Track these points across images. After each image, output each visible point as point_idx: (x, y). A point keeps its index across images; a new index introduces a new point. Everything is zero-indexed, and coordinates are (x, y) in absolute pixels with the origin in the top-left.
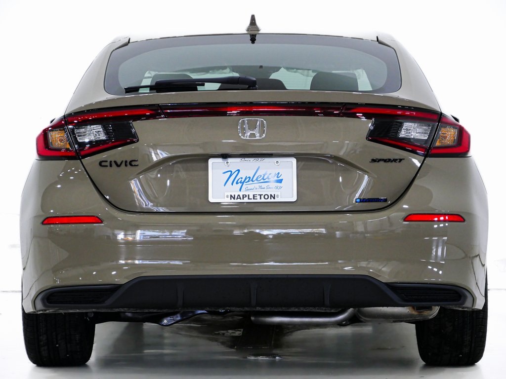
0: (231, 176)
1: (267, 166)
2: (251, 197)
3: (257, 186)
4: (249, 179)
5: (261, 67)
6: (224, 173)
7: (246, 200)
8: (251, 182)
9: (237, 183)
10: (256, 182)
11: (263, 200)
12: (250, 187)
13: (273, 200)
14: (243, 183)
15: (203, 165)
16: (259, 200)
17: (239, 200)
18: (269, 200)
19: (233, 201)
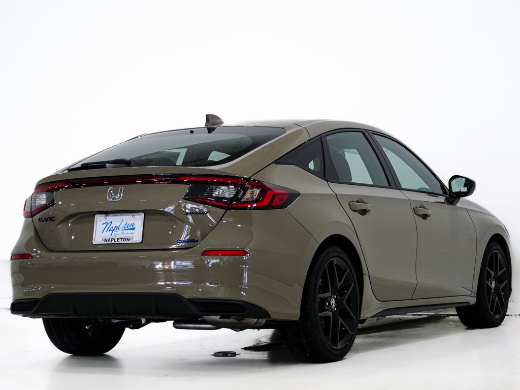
0: (107, 225)
1: (128, 219)
2: (116, 240)
3: (120, 232)
4: (117, 228)
6: (103, 224)
7: (113, 242)
8: (118, 230)
9: (110, 231)
10: (120, 230)
11: (123, 242)
12: (117, 233)
13: (128, 242)
14: (113, 231)
15: (92, 219)
16: (120, 242)
17: (109, 242)
18: (126, 242)
19: (106, 243)
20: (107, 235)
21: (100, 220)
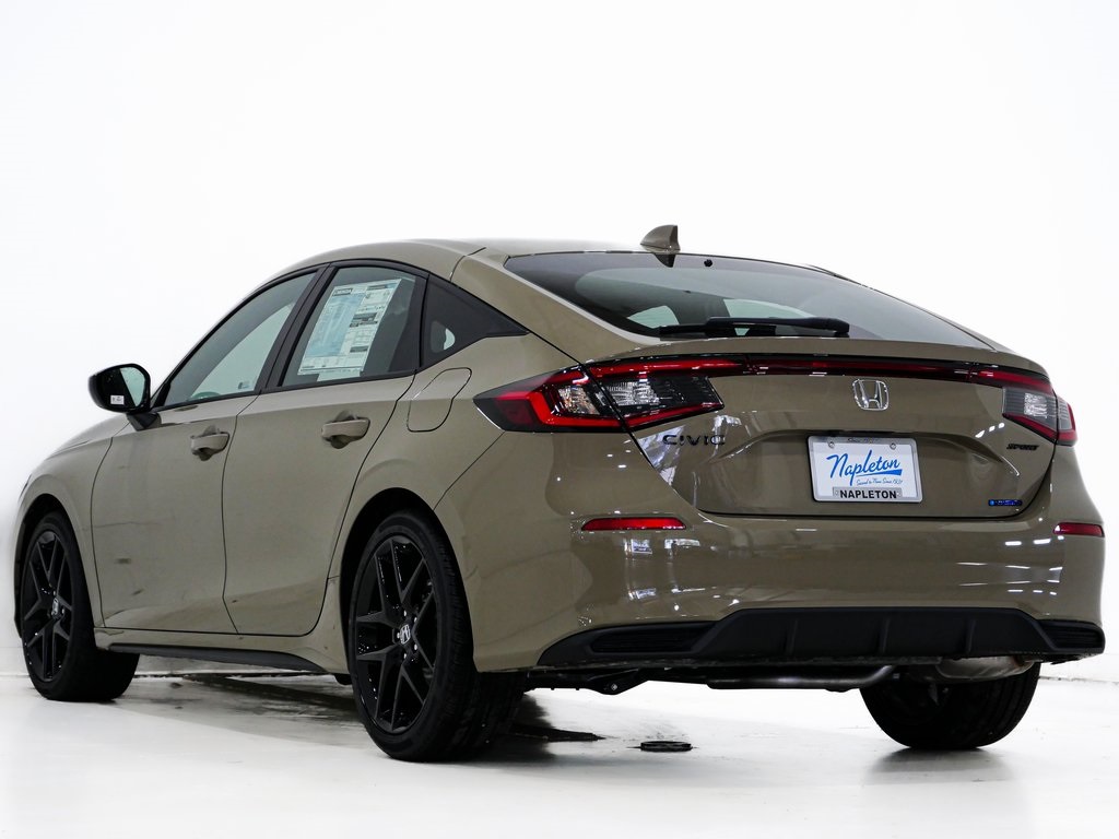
0: (837, 462)
1: (882, 451)
2: (867, 494)
3: (871, 478)
4: (860, 469)
5: (688, 292)
6: (829, 458)
7: (860, 498)
8: (863, 473)
9: (846, 474)
10: (868, 472)
11: (881, 499)
12: (863, 479)
13: (893, 500)
14: (853, 474)
15: (799, 446)
16: (875, 500)
17: (851, 499)
18: (888, 500)
19: (844, 499)
20: (843, 482)
21: (820, 452)
